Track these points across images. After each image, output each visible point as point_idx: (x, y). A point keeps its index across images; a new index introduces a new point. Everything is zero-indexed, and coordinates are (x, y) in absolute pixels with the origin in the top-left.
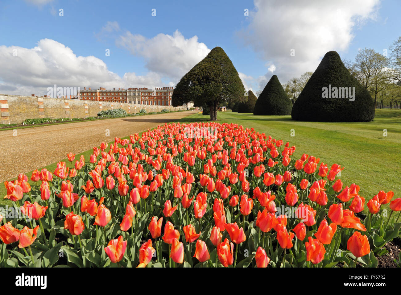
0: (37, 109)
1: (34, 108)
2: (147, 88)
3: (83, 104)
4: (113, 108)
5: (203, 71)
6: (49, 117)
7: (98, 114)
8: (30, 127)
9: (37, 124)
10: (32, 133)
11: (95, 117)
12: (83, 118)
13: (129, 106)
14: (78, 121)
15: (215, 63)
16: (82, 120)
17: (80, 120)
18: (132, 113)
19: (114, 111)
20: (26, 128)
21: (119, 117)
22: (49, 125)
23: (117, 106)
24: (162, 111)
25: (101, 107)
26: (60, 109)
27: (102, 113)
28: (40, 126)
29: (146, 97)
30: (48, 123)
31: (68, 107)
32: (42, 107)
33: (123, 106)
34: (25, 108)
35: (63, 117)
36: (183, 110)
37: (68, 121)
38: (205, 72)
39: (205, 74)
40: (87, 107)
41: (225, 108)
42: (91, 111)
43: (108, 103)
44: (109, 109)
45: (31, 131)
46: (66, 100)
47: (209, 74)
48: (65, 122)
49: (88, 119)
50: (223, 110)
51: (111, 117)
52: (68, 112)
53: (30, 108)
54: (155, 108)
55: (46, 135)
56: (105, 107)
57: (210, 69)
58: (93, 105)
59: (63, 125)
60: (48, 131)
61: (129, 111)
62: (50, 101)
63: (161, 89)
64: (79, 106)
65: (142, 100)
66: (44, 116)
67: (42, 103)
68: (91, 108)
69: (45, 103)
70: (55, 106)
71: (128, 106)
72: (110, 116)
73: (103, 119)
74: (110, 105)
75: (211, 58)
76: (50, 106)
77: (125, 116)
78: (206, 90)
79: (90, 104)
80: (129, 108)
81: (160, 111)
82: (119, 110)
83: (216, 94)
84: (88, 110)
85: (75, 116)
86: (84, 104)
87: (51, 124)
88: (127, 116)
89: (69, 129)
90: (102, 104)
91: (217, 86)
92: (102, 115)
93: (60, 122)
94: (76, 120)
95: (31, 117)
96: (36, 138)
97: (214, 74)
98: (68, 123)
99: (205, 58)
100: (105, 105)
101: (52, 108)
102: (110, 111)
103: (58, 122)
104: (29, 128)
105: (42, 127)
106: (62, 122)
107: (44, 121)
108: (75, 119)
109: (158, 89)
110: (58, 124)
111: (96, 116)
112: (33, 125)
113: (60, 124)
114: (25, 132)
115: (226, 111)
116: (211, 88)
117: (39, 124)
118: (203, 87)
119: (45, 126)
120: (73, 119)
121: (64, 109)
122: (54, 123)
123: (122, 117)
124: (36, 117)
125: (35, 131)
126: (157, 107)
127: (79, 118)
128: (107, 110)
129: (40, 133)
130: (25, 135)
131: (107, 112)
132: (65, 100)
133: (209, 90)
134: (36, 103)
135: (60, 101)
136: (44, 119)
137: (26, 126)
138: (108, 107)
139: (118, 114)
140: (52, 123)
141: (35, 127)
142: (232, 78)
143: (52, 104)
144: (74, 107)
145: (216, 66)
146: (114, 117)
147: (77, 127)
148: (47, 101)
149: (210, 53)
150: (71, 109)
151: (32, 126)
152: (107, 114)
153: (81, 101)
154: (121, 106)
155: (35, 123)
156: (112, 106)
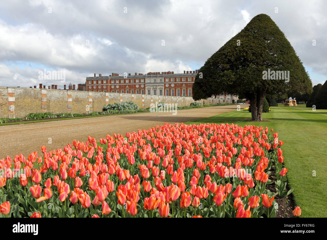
0: (40, 103)
1: (38, 102)
2: (173, 73)
3: (87, 96)
4: (121, 100)
5: (236, 50)
6: (51, 111)
7: (103, 109)
8: (32, 123)
9: (38, 119)
10: (31, 128)
11: (99, 113)
12: (85, 113)
13: (143, 98)
14: (78, 117)
15: (255, 37)
16: (84, 116)
17: (82, 116)
18: (147, 107)
19: (122, 105)
20: (28, 123)
21: (128, 113)
22: (49, 121)
23: (127, 98)
24: (191, 104)
25: (107, 100)
26: (62, 102)
27: (109, 107)
28: (40, 122)
29: (171, 84)
30: (49, 119)
31: (70, 100)
32: (45, 100)
33: (135, 98)
34: (30, 101)
35: (65, 111)
36: (225, 103)
37: (68, 116)
38: (240, 51)
39: (239, 54)
40: (91, 100)
41: (295, 101)
42: (96, 105)
43: (116, 94)
44: (117, 102)
45: (32, 126)
46: (70, 92)
47: (245, 54)
48: (65, 117)
49: (90, 115)
50: (291, 104)
51: (117, 113)
52: (70, 106)
53: (34, 101)
54: (181, 101)
55: (42, 131)
56: (112, 99)
57: (247, 46)
58: (99, 98)
59: (63, 121)
60: (46, 128)
61: (143, 105)
62: (53, 93)
63: (192, 73)
64: (82, 98)
65: (165, 89)
66: (46, 110)
67: (45, 95)
68: (96, 101)
69: (48, 96)
70: (58, 98)
71: (141, 98)
72: (117, 111)
73: (107, 115)
74: (119, 97)
75: (250, 30)
76: (53, 99)
77: (135, 112)
78: (240, 76)
79: (94, 96)
80: (143, 101)
81: (188, 104)
82: (129, 103)
83: (256, 82)
84: (92, 103)
85: (78, 111)
86: (89, 96)
87: (51, 119)
88: (139, 111)
89: (66, 126)
90: (109, 96)
91: (258, 70)
92: (108, 110)
93: (60, 118)
94: (78, 116)
95: (34, 112)
96: (33, 134)
97: (253, 54)
98: (69, 119)
99: (242, 31)
100: (112, 97)
101: (54, 101)
102: (117, 105)
103: (59, 117)
104: (30, 123)
105: (42, 123)
106: (62, 118)
107: (45, 116)
108: (76, 114)
109: (189, 73)
110: (57, 120)
111: (101, 110)
112: (35, 120)
113: (59, 120)
114: (26, 128)
115: (296, 105)
116: (248, 73)
117: (40, 120)
118: (236, 73)
119: (45, 122)
120: (74, 115)
121: (67, 102)
122: (55, 118)
123: (132, 112)
124: (38, 112)
125: (34, 127)
126: (184, 99)
127: (82, 113)
128: (114, 104)
129: (38, 129)
130: (25, 130)
131: (114, 106)
132: (68, 92)
133: (245, 76)
134: (39, 96)
135: (63, 93)
136: (45, 114)
137: (29, 121)
138: (116, 100)
139: (127, 110)
140: (53, 118)
141: (36, 122)
142: (282, 58)
143: (55, 96)
144: (77, 100)
145: (256, 42)
146: (122, 113)
147: (75, 124)
148: (50, 93)
149: (249, 23)
150: (74, 103)
151: (33, 121)
152: (114, 109)
153: (85, 93)
154: (133, 98)
155: (37, 118)
156: (122, 98)
